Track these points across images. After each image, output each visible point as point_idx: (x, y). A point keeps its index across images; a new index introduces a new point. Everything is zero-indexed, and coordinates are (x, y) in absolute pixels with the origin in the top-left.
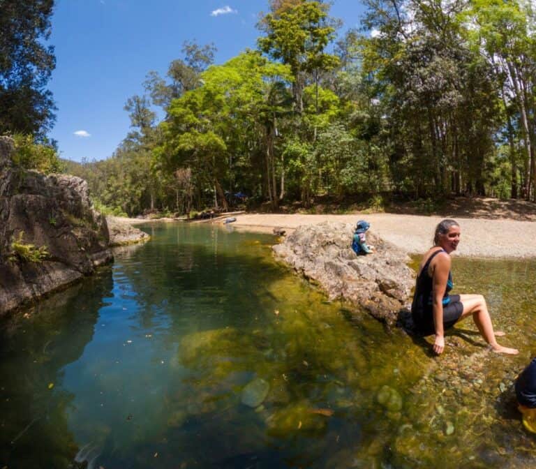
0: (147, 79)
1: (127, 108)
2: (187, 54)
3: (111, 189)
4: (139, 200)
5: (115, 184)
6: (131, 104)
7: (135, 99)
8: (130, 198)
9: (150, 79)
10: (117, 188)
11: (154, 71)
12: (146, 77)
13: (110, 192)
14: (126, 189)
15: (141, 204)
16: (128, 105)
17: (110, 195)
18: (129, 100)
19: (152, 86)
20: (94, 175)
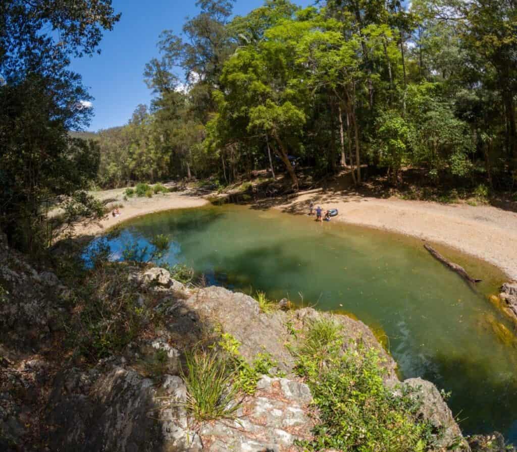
0: (160, 40)
1: (147, 74)
2: (203, 7)
3: (135, 156)
4: (167, 164)
5: (138, 151)
6: (151, 69)
7: (153, 63)
8: (155, 163)
9: (164, 38)
10: (141, 155)
11: (168, 29)
12: (160, 37)
13: (134, 159)
14: (152, 155)
15: (169, 169)
16: (148, 70)
17: (134, 163)
18: (147, 65)
19: (167, 45)
20: (114, 145)
